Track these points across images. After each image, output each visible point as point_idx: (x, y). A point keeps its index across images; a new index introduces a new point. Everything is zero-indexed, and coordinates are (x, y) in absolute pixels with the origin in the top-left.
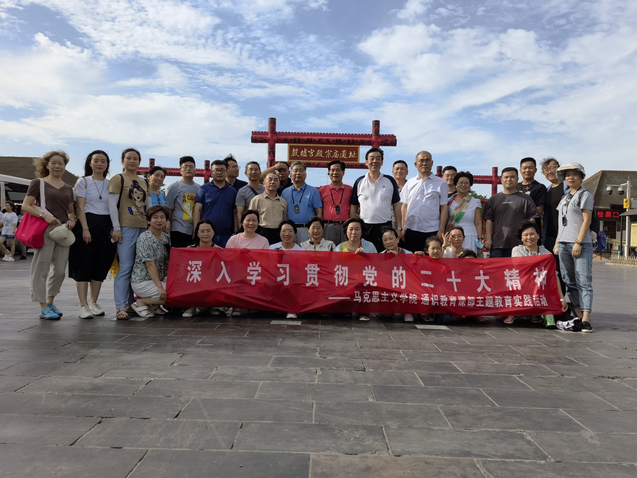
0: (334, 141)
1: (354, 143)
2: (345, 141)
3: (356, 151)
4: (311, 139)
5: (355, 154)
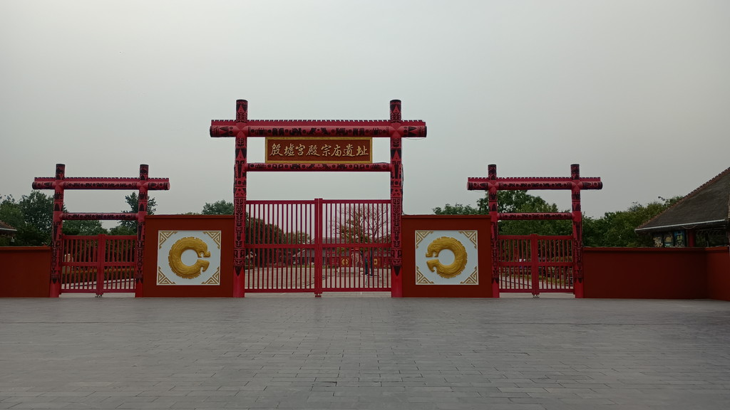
0: (333, 131)
1: (362, 133)
2: (350, 131)
3: (368, 145)
4: (300, 129)
5: (365, 150)
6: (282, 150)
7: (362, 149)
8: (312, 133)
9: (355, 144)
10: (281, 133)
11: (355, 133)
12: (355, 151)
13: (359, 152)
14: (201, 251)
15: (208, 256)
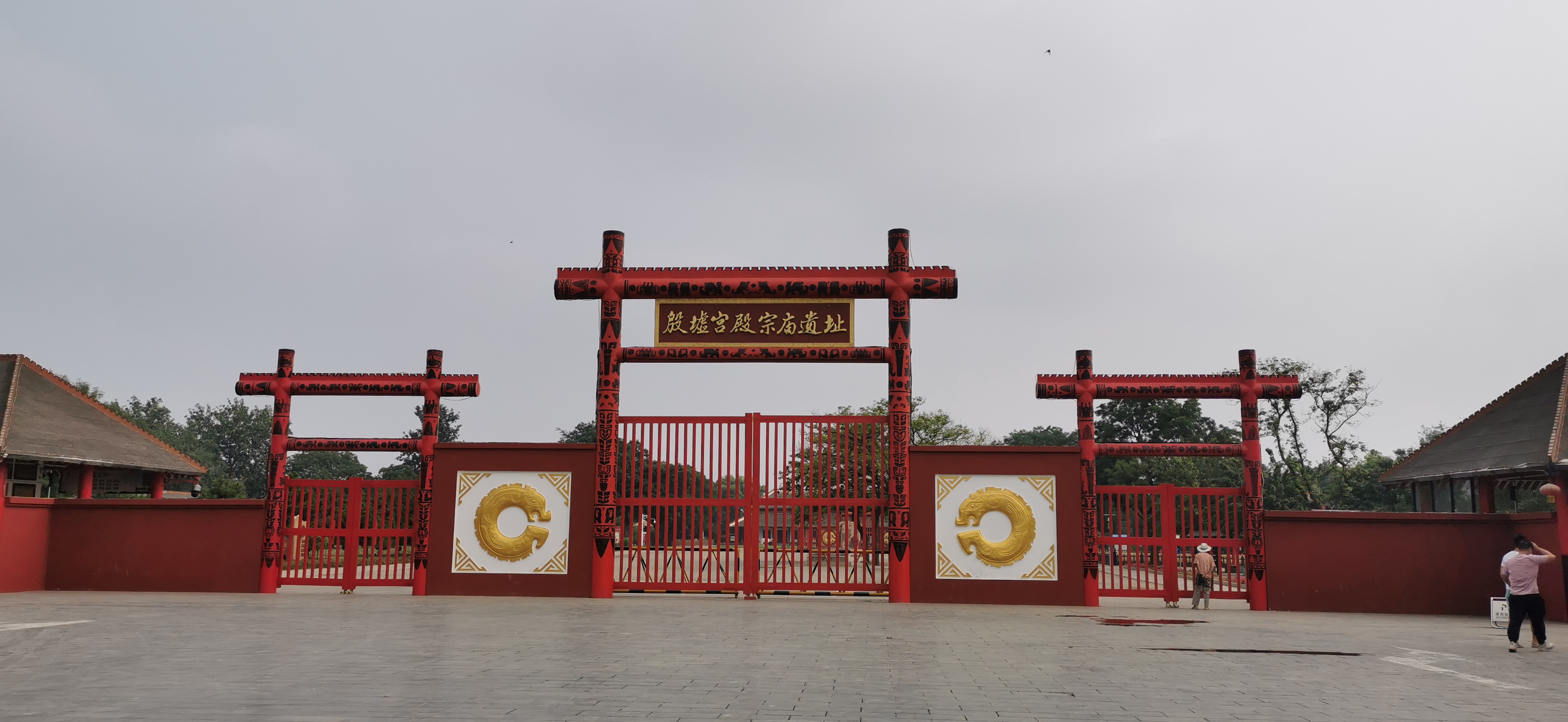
0: (780, 287)
1: (835, 290)
2: (812, 287)
3: (845, 312)
4: (719, 284)
5: (840, 322)
6: (686, 324)
7: (836, 321)
8: (742, 291)
9: (822, 312)
10: (685, 291)
11: (822, 291)
12: (821, 325)
13: (829, 327)
14: (535, 510)
15: (547, 520)
